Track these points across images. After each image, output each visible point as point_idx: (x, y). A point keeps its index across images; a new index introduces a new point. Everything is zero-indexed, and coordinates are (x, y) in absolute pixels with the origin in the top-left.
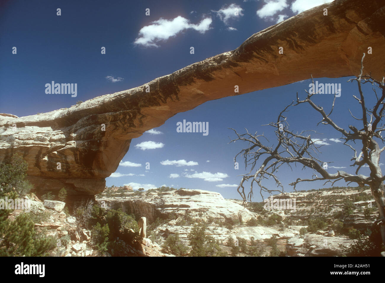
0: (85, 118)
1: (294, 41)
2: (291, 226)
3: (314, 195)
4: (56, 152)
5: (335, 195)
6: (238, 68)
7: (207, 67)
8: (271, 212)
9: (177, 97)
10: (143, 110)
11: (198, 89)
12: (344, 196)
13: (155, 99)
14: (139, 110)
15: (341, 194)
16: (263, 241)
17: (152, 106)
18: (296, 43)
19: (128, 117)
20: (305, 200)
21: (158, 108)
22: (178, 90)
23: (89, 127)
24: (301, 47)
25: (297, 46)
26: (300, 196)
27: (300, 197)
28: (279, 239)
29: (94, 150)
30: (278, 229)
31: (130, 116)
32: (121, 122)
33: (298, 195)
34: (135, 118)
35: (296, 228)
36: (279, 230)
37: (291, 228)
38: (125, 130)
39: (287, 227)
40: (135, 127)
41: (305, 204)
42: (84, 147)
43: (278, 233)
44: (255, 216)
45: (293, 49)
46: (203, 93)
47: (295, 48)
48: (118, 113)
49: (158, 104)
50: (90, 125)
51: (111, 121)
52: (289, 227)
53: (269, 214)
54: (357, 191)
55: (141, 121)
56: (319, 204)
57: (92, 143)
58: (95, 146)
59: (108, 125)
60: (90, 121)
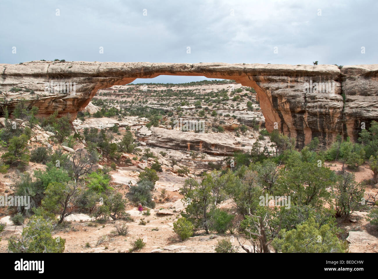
2: (127, 117)
3: (133, 89)
4: (61, 100)
5: (149, 90)
8: (110, 106)
10: (125, 79)
12: (156, 91)
13: (137, 75)
14: (122, 78)
15: (154, 89)
16: (109, 129)
17: (133, 77)
20: (126, 93)
23: (85, 84)
26: (121, 88)
27: (121, 90)
28: (119, 127)
29: (86, 98)
30: (117, 119)
31: (115, 80)
32: (107, 82)
33: (120, 87)
35: (131, 118)
36: (119, 120)
37: (126, 119)
38: (106, 86)
39: (124, 118)
41: (126, 96)
42: (81, 97)
43: (118, 122)
44: (99, 109)
48: (108, 78)
51: (101, 82)
52: (125, 117)
53: (108, 107)
54: (166, 87)
55: (118, 83)
56: (137, 97)
57: (86, 94)
58: (87, 96)
59: (98, 84)
60: (87, 81)
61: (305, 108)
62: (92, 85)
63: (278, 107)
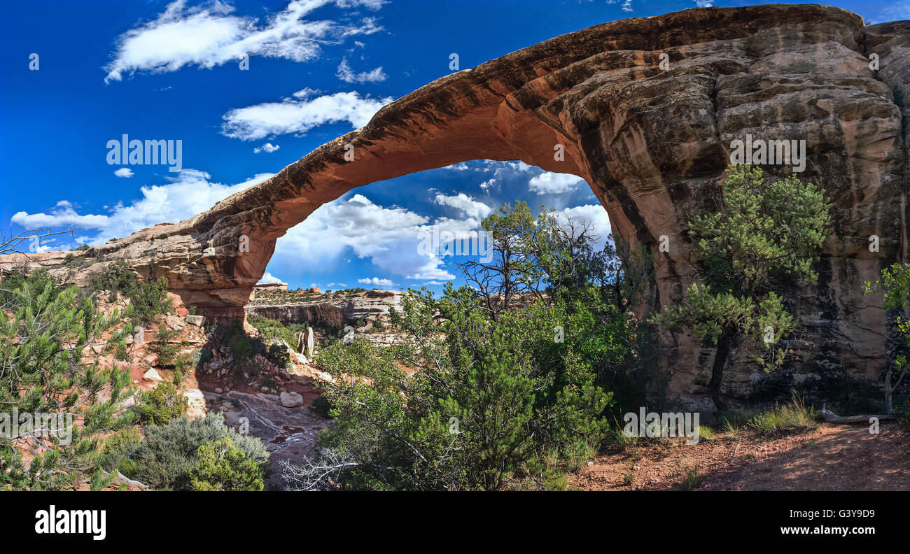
0: (219, 221)
1: (432, 113)
4: (195, 263)
6: (373, 146)
7: (336, 148)
9: (311, 186)
10: (277, 205)
11: (335, 174)
13: (287, 191)
14: (273, 205)
17: (286, 199)
18: (435, 117)
19: (263, 214)
21: (294, 201)
22: (311, 178)
23: (224, 230)
24: (442, 121)
25: (437, 120)
29: (232, 256)
31: (264, 213)
32: (256, 221)
34: (271, 215)
38: (263, 230)
40: (273, 225)
42: (221, 254)
45: (433, 123)
46: (342, 179)
47: (434, 122)
48: (251, 211)
49: (292, 197)
50: (224, 227)
51: (246, 222)
55: (278, 218)
57: (230, 248)
58: (232, 251)
59: (244, 227)
60: (225, 224)
61: (718, 135)
62: (234, 230)
63: (607, 163)
